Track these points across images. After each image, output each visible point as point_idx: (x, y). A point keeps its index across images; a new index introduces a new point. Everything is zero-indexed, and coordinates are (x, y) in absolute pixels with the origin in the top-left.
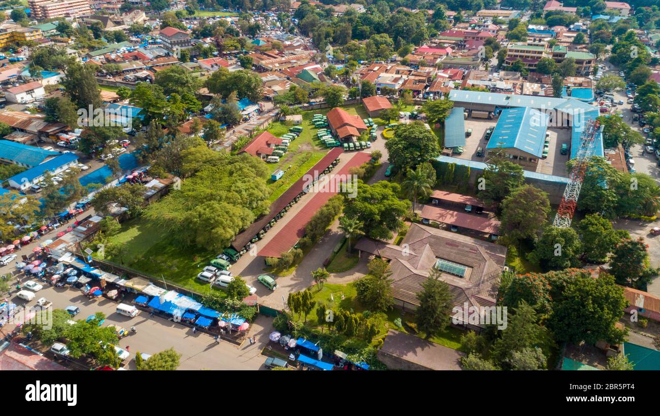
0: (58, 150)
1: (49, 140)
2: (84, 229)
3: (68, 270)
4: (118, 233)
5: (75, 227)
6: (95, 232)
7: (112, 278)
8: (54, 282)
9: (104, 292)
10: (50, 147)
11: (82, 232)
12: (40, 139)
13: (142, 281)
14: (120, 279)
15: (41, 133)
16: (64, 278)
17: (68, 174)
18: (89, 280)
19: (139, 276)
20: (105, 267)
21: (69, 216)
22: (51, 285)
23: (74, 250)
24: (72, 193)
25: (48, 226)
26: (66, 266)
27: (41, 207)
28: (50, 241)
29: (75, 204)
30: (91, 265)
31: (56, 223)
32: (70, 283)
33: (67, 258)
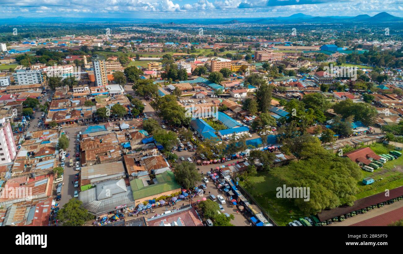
0: (242, 124)
1: (240, 118)
2: (240, 167)
3: (226, 185)
4: (254, 176)
5: (236, 164)
6: (244, 171)
7: (244, 200)
8: (219, 187)
9: (238, 205)
10: (239, 121)
11: (238, 168)
12: (237, 117)
13: (257, 209)
14: (248, 202)
15: (239, 114)
16: (224, 187)
17: (243, 136)
18: (233, 194)
19: (257, 205)
20: (243, 192)
21: (236, 158)
22: (217, 188)
23: (232, 176)
24: (241, 146)
25: (226, 159)
26: (226, 182)
27: (226, 148)
28: (224, 166)
29: (240, 152)
30: (237, 187)
31: (229, 159)
32: (225, 192)
33: (227, 178)
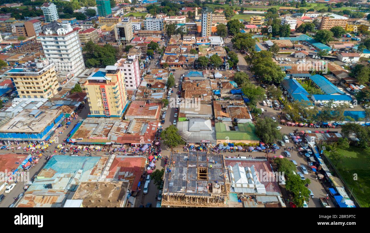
0: (345, 92)
1: (344, 85)
2: (329, 136)
3: (309, 150)
4: (345, 149)
5: (325, 133)
6: (333, 141)
7: (325, 169)
8: (299, 150)
9: (317, 172)
10: (342, 89)
11: (327, 137)
12: (339, 83)
13: (340, 182)
14: (329, 172)
15: (343, 80)
16: (305, 152)
17: (341, 106)
18: (314, 161)
19: (340, 178)
20: (326, 162)
21: (326, 126)
22: (297, 151)
23: (318, 143)
24: (336, 116)
25: (314, 125)
26: (309, 147)
27: (317, 115)
28: (310, 132)
29: (333, 122)
30: (320, 155)
31: (318, 125)
32: (305, 156)
33: (312, 144)
